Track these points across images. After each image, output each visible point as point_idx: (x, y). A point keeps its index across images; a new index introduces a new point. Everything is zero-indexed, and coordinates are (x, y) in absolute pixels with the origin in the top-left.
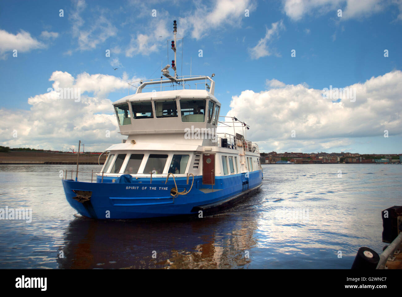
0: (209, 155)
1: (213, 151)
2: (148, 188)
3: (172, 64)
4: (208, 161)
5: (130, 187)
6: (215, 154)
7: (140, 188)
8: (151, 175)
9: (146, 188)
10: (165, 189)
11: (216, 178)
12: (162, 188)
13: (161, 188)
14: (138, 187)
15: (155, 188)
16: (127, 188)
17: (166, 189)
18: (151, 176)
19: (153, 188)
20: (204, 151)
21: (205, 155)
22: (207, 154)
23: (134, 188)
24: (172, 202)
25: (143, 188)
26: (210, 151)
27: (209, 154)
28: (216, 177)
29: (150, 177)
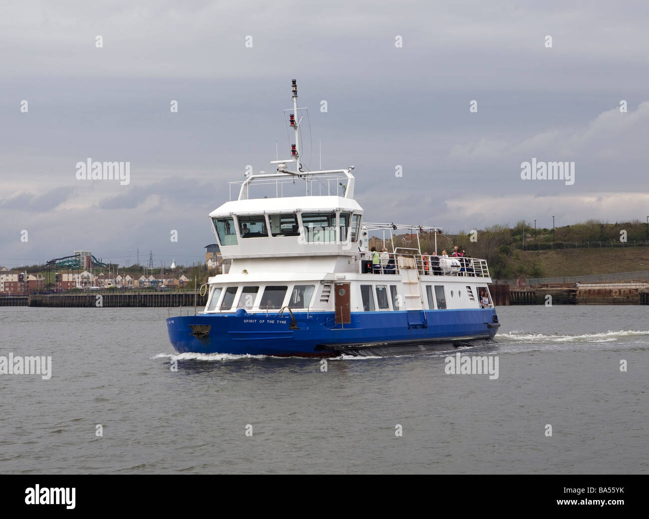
1: (346, 279)
2: (266, 322)
3: (292, 151)
5: (247, 321)
6: (350, 283)
7: (258, 321)
9: (263, 321)
10: (283, 322)
13: (279, 322)
14: (255, 321)
15: (273, 322)
16: (245, 321)
19: (271, 322)
20: (336, 279)
21: (338, 284)
22: (340, 283)
23: (251, 321)
24: (292, 337)
25: (261, 321)
26: (344, 279)
27: (342, 283)
28: (352, 312)
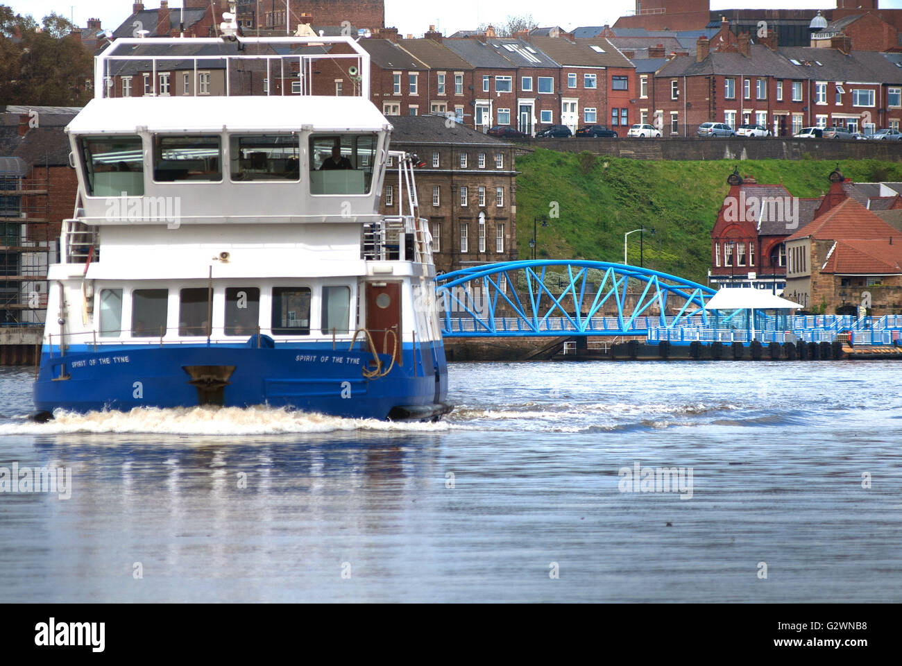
0: (384, 284)
1: (394, 274)
2: (330, 359)
4: (383, 302)
5: (302, 358)
6: (402, 281)
7: (318, 359)
8: (334, 336)
9: (326, 358)
10: (354, 361)
11: (404, 348)
12: (352, 360)
13: (350, 360)
14: (315, 357)
15: (341, 360)
16: (297, 358)
17: (356, 361)
18: (334, 339)
19: (338, 359)
20: (371, 273)
21: (374, 284)
22: (379, 282)
23: (308, 358)
24: (364, 391)
25: (323, 359)
26: (389, 274)
27: (384, 281)
28: (405, 343)
29: (332, 341)
